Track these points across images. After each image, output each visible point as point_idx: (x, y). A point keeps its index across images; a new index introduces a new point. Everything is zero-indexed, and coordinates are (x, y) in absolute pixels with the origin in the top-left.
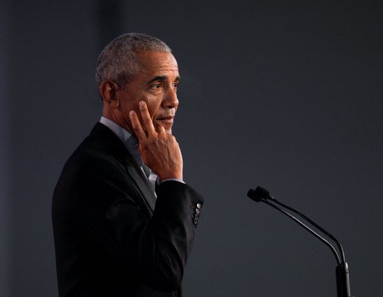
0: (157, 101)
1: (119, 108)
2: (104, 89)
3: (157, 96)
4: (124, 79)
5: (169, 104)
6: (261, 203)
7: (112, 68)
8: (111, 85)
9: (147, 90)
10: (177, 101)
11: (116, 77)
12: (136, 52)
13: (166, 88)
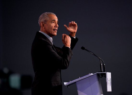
0: (53, 26)
1: (45, 28)
2: (41, 24)
3: (53, 25)
4: (46, 21)
5: (56, 26)
6: (84, 50)
7: (43, 19)
8: (43, 23)
9: (51, 23)
10: (58, 26)
11: (44, 21)
12: (48, 15)
13: (55, 23)
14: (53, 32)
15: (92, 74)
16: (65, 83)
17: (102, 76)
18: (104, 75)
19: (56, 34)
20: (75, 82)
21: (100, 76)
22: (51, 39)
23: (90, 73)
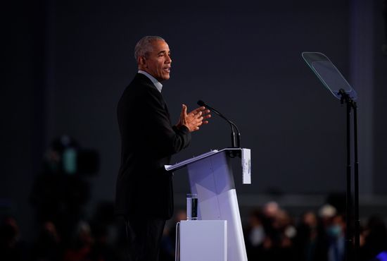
0: (163, 61)
2: (140, 60)
4: (147, 54)
5: (168, 62)
8: (143, 58)
9: (158, 57)
10: (171, 61)
11: (144, 54)
13: (165, 55)
14: (163, 74)
15: (216, 151)
16: (167, 167)
17: (235, 155)
18: (238, 154)
19: (168, 76)
20: (186, 165)
21: (231, 155)
22: (159, 86)
23: (213, 150)
